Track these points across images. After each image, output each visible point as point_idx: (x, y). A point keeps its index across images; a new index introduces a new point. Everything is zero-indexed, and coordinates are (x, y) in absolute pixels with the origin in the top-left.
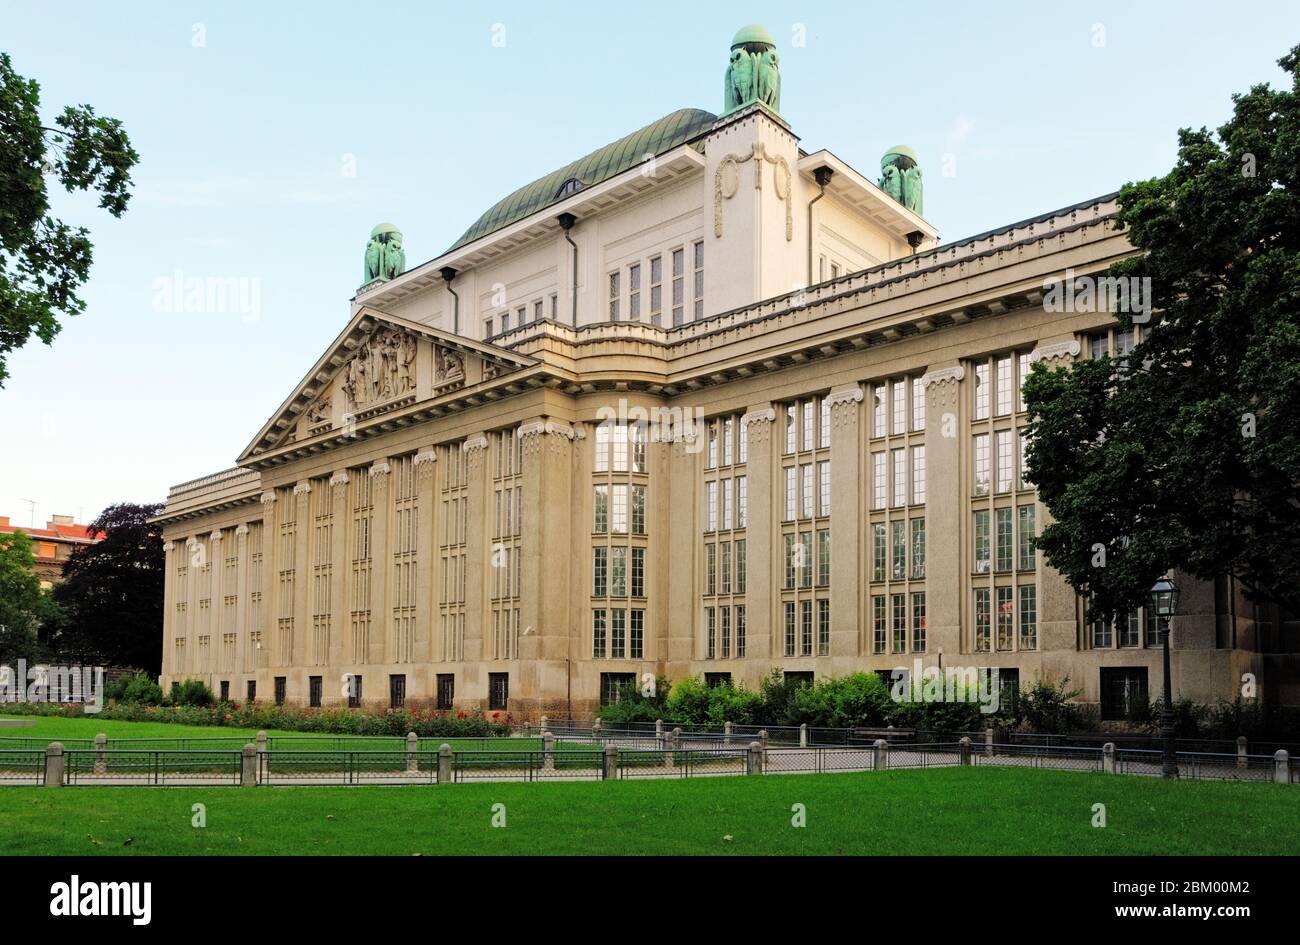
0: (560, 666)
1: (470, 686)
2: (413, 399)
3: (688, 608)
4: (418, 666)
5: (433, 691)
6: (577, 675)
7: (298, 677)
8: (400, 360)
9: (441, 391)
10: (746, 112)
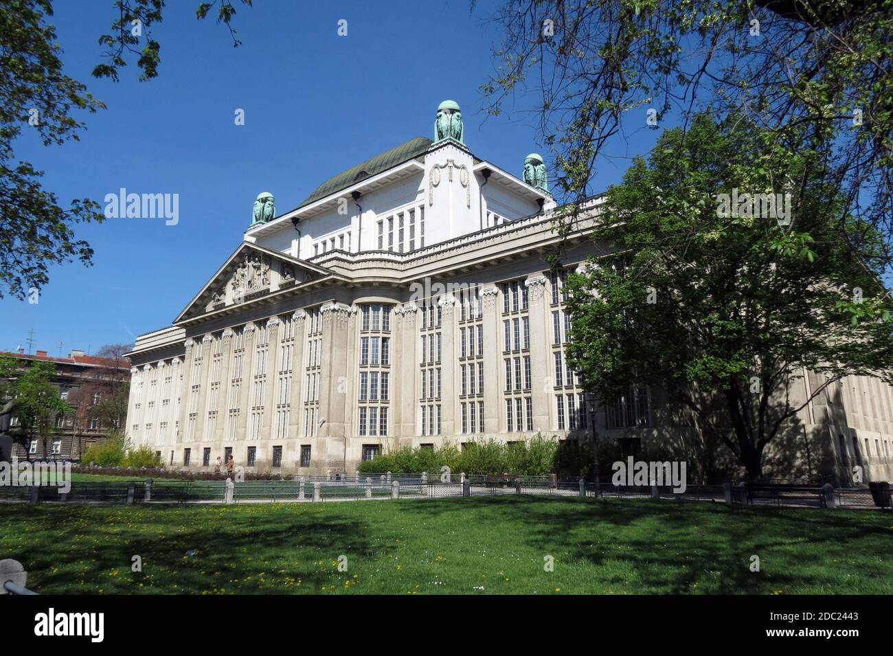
0: (340, 440)
1: (290, 453)
2: (268, 290)
3: (411, 407)
4: (263, 441)
5: (270, 456)
6: (349, 446)
7: (197, 448)
8: (262, 270)
9: (283, 287)
10: (444, 143)
